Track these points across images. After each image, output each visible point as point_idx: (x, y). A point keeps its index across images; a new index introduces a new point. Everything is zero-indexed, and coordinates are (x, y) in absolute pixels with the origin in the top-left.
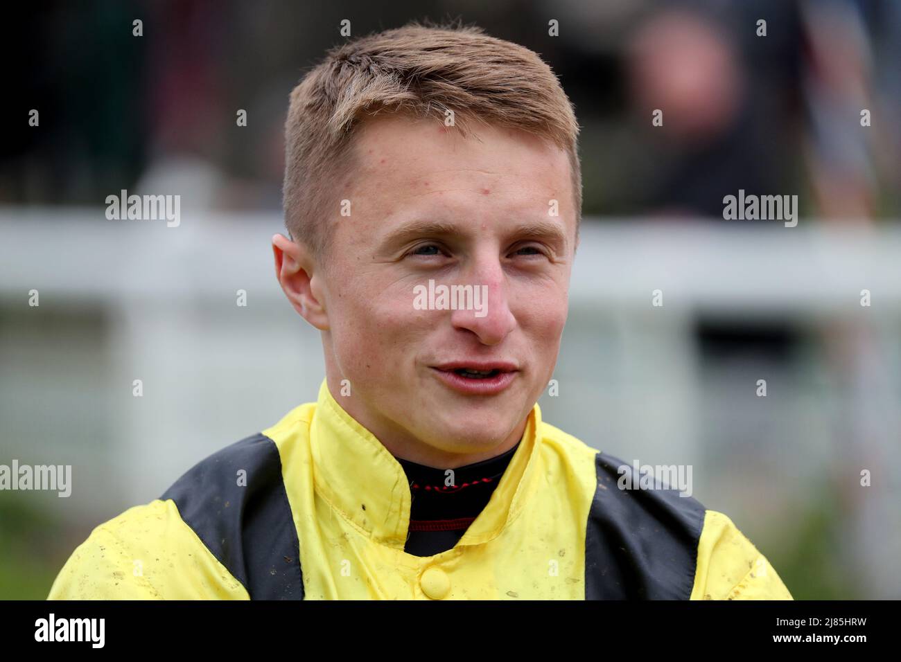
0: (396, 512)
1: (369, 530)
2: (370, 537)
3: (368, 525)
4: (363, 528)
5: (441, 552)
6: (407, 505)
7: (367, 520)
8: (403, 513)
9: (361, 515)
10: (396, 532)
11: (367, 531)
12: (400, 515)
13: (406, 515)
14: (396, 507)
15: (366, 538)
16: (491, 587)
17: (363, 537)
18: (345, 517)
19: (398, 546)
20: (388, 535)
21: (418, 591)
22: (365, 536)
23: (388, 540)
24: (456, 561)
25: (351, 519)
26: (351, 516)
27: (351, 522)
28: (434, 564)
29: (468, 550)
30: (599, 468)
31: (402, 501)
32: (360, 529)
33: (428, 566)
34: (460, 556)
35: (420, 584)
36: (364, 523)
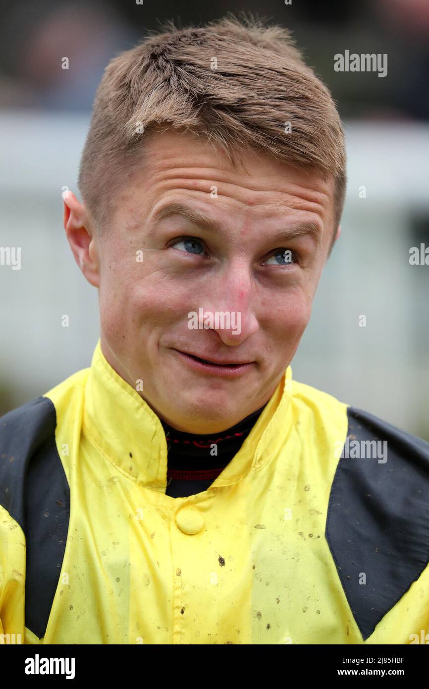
0: (155, 460)
1: (135, 475)
2: (135, 482)
3: (134, 470)
4: (130, 474)
5: (195, 493)
6: (164, 453)
7: (134, 466)
8: (161, 461)
9: (128, 462)
10: (156, 478)
11: (133, 476)
12: (159, 462)
13: (164, 462)
14: (155, 455)
15: (132, 482)
16: (241, 523)
17: (129, 481)
18: (114, 464)
19: (160, 490)
20: (150, 480)
21: (174, 528)
22: (131, 480)
23: (151, 484)
24: (212, 500)
25: (119, 465)
26: (119, 463)
27: (119, 468)
28: (189, 503)
29: (221, 490)
30: (351, 418)
31: (160, 450)
32: (127, 474)
33: (183, 506)
34: (214, 497)
35: (176, 522)
36: (131, 469)
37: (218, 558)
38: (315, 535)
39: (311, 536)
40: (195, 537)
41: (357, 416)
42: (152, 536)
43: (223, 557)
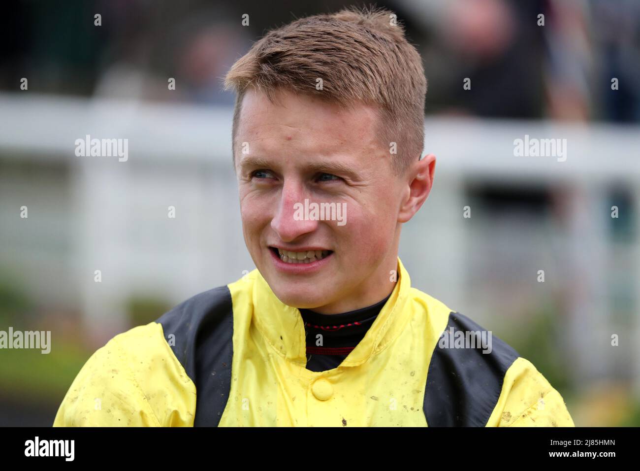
0: (297, 343)
1: (284, 353)
2: (285, 357)
3: (283, 349)
4: (281, 351)
5: (328, 369)
6: (304, 338)
7: (283, 346)
9: (279, 343)
10: (299, 356)
11: (283, 353)
12: (300, 344)
13: (303, 344)
14: (297, 339)
15: (281, 358)
16: (361, 394)
17: (280, 358)
18: (270, 343)
19: (302, 365)
20: (295, 357)
21: (310, 394)
22: (281, 356)
23: (295, 360)
24: (339, 376)
25: (273, 345)
26: (273, 343)
27: (273, 347)
28: (323, 377)
29: (348, 369)
30: (451, 320)
31: (300, 336)
32: (279, 352)
33: (318, 379)
34: (342, 373)
35: (312, 390)
36: (281, 348)
37: (342, 419)
38: (416, 409)
39: (412, 409)
40: (326, 402)
41: (455, 319)
42: (294, 399)
43: (345, 420)
